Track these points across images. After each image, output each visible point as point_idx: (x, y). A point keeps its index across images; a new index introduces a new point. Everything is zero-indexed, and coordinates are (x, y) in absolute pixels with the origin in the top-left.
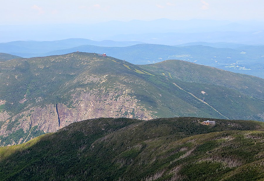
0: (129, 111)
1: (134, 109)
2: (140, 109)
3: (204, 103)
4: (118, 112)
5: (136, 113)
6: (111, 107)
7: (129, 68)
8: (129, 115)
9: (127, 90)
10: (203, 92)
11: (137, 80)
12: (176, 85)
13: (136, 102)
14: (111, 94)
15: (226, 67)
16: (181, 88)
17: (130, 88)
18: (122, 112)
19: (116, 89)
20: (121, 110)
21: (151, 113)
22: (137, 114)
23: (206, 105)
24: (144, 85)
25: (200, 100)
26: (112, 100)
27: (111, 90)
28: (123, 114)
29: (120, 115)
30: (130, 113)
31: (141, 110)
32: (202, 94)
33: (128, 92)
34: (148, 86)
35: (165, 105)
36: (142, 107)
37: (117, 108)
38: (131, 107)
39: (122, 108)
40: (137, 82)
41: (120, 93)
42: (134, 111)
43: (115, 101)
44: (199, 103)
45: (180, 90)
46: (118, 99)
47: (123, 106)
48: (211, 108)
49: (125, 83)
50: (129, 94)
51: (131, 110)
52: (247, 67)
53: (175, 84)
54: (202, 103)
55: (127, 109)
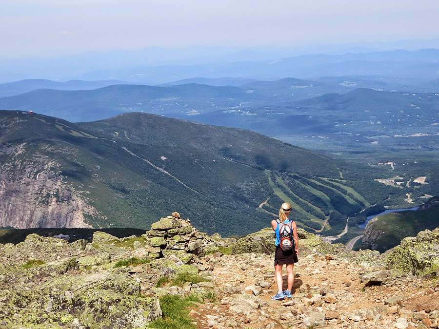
0: (52, 193)
1: (58, 189)
2: (66, 189)
3: (164, 173)
4: (37, 194)
5: (61, 195)
6: (28, 187)
7: (63, 130)
8: (51, 198)
9: (50, 163)
10: (163, 158)
11: (66, 149)
12: (126, 150)
13: (62, 179)
14: (28, 170)
15: (224, 112)
16: (133, 154)
17: (54, 160)
18: (43, 194)
19: (35, 163)
20: (41, 192)
21: (80, 194)
22: (62, 197)
23: (166, 175)
24: (75, 154)
25: (158, 168)
26: (29, 178)
27: (28, 165)
28: (45, 197)
29: (40, 198)
30: (53, 195)
31: (68, 190)
32: (162, 161)
33: (51, 166)
34: (81, 155)
35: (104, 181)
36: (69, 186)
37: (37, 188)
38: (55, 187)
39: (43, 189)
40: (65, 151)
41: (40, 168)
42: (58, 192)
43: (33, 180)
44: (158, 173)
45: (132, 156)
46: (38, 176)
47: (44, 186)
48: (173, 178)
49: (48, 153)
50: (52, 169)
51: (54, 191)
52: (251, 112)
53: (125, 148)
54: (161, 172)
55: (50, 189)
